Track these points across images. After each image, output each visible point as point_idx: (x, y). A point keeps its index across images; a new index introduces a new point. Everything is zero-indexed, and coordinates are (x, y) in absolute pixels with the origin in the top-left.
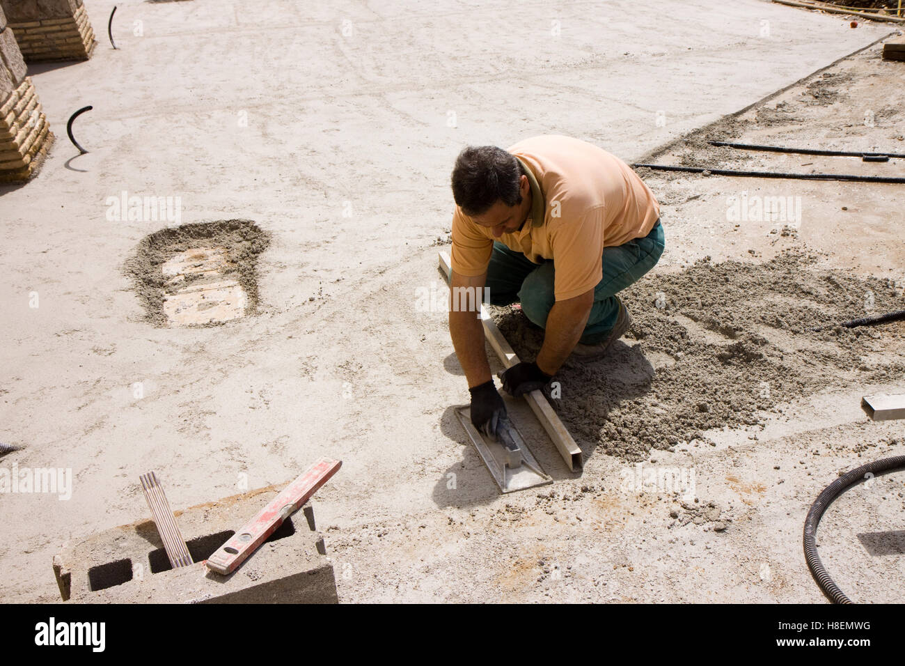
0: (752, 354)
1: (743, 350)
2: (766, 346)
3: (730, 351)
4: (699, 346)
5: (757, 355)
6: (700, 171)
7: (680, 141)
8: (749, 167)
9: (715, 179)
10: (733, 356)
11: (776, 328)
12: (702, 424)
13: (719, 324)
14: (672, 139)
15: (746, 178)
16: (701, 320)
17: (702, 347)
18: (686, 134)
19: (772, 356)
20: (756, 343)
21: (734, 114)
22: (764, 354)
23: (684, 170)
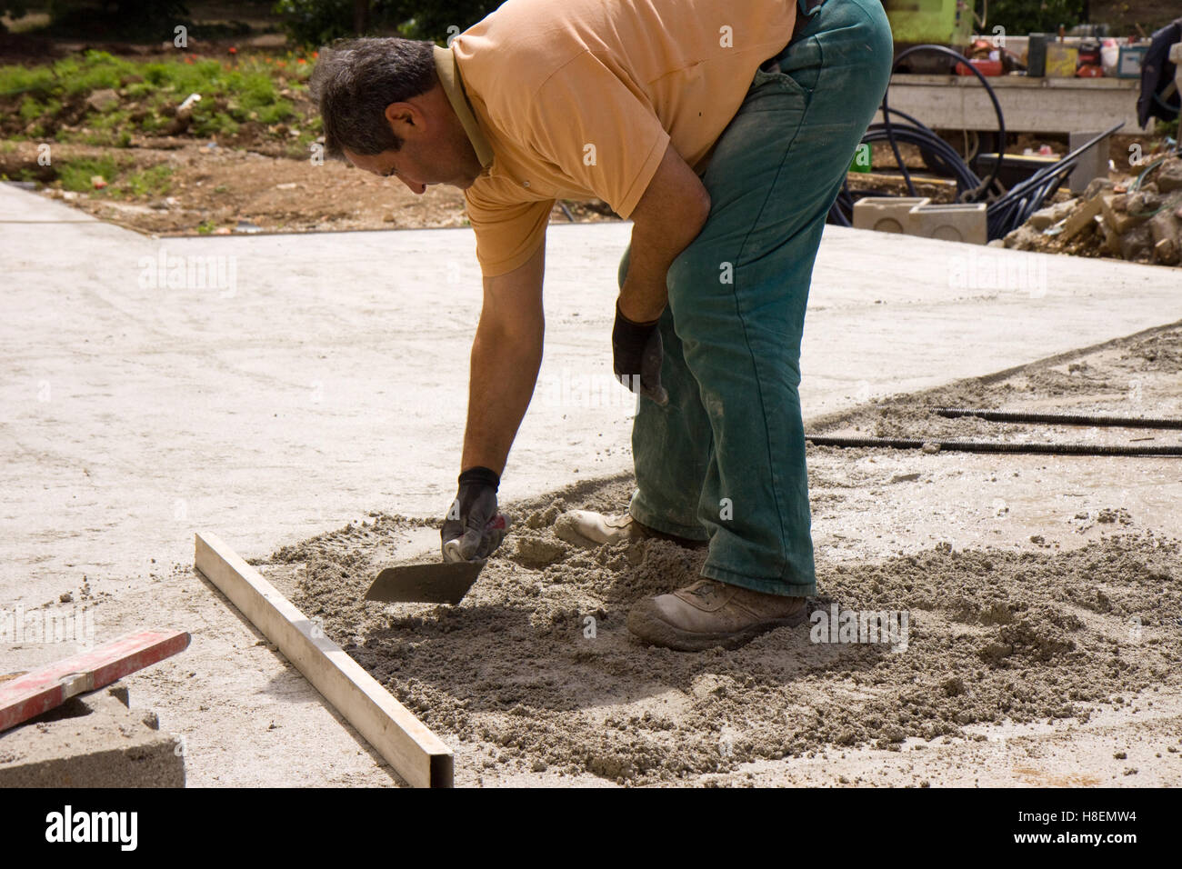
0: (1052, 642)
1: (1032, 638)
2: (1081, 632)
3: (1005, 641)
4: (939, 640)
5: (1063, 644)
6: (918, 446)
7: (870, 409)
8: (1020, 440)
9: (951, 456)
10: (1012, 652)
11: (1100, 613)
12: (955, 714)
13: (977, 607)
14: (855, 407)
15: (1015, 457)
16: (939, 605)
17: (944, 641)
18: (882, 399)
19: (1096, 649)
20: (1061, 625)
21: (981, 379)
22: (1079, 646)
23: (882, 445)
